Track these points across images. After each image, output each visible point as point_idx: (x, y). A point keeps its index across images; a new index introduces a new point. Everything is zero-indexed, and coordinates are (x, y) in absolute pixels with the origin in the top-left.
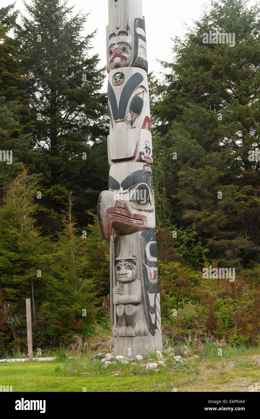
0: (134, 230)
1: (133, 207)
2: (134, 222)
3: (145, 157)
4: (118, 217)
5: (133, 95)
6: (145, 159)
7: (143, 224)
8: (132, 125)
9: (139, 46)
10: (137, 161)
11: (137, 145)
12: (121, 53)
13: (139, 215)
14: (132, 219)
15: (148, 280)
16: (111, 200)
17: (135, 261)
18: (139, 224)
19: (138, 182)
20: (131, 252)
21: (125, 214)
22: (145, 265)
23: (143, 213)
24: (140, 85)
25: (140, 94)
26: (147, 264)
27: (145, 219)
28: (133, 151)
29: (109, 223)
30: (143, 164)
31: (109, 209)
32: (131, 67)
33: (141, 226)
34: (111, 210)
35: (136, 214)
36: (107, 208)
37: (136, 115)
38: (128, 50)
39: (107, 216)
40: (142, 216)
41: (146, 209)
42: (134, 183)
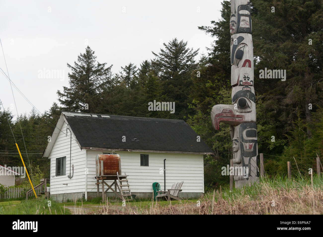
0: (238, 124)
1: (238, 111)
2: (237, 119)
3: (243, 83)
4: (224, 118)
5: (237, 50)
6: (243, 84)
7: (242, 120)
8: (237, 66)
9: (241, 21)
10: (239, 86)
11: (239, 77)
12: (232, 27)
13: (240, 115)
14: (236, 118)
15: (244, 150)
16: (219, 109)
17: (238, 140)
18: (240, 120)
19: (238, 97)
20: (237, 136)
21: (230, 116)
22: (242, 142)
23: (243, 114)
24: (241, 43)
25: (241, 48)
26: (243, 141)
27: (244, 117)
28: (237, 81)
29: (217, 122)
30: (242, 87)
31: (217, 114)
32: (237, 34)
33: (241, 121)
34: (218, 115)
35: (238, 115)
36: (216, 114)
37: (239, 60)
38: (235, 25)
39: (215, 118)
40: (242, 116)
41: (246, 111)
42: (237, 98)
